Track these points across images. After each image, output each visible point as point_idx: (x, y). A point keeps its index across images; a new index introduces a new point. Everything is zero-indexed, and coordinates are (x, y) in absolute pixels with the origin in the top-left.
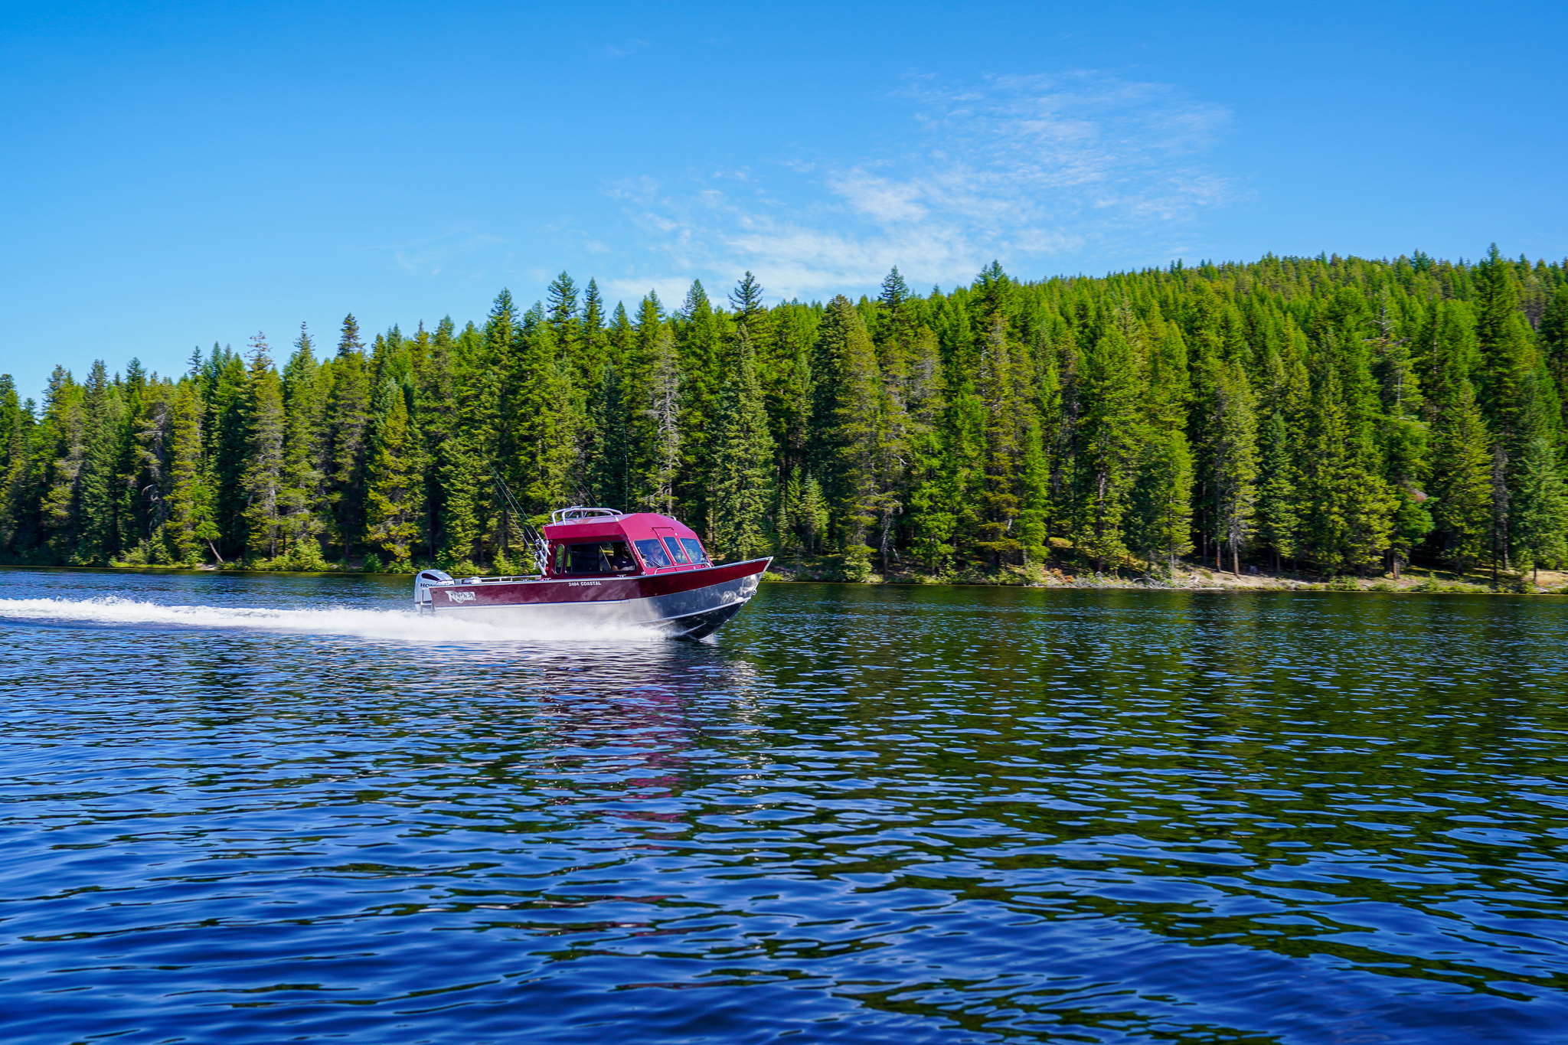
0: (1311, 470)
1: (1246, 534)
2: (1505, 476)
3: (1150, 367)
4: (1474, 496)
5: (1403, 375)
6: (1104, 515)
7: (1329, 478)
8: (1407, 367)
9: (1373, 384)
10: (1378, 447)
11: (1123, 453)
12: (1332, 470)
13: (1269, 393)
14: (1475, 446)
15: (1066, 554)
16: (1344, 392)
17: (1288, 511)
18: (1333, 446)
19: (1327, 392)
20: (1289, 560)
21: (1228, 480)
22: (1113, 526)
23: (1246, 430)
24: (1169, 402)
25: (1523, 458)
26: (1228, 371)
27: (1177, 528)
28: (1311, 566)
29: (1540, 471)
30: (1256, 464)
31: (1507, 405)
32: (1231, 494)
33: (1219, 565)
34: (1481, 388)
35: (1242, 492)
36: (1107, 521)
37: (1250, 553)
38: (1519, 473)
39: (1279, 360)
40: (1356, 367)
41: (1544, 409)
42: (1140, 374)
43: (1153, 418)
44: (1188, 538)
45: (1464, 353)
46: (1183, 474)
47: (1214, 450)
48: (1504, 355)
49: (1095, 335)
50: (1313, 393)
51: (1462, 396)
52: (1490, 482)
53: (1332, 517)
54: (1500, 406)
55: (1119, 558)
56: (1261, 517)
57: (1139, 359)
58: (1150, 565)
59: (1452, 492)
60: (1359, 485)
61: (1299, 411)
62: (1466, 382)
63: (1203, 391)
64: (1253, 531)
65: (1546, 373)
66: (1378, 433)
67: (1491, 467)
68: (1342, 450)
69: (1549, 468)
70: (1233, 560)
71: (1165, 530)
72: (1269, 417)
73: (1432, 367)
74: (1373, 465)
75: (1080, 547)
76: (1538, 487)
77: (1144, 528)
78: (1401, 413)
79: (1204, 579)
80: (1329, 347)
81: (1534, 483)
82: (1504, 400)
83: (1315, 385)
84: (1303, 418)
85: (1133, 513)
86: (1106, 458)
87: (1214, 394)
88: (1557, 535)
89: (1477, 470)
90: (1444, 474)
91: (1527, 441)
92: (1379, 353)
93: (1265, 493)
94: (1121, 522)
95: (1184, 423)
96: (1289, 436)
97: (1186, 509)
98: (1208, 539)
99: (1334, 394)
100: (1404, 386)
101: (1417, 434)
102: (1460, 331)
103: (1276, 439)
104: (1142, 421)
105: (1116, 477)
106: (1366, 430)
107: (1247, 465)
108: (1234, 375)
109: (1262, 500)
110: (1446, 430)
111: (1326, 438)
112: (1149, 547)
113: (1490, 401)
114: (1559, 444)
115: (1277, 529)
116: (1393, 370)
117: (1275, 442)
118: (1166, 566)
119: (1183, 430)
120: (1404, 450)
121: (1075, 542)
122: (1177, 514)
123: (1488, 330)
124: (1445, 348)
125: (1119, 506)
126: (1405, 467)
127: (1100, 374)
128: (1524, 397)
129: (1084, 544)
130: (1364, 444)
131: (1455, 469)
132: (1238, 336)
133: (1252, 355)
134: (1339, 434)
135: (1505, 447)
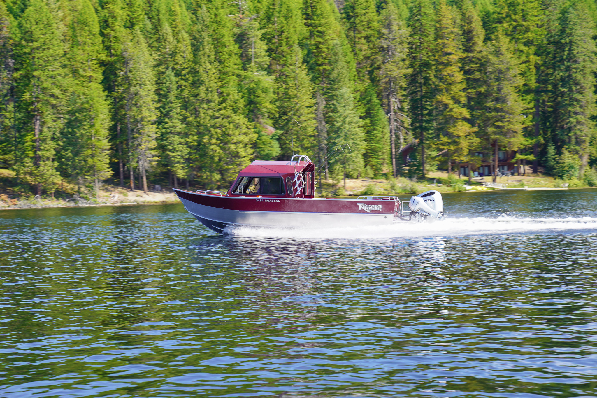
0: (196, 113)
1: (151, 161)
2: (324, 115)
3: (70, 33)
4: (304, 129)
5: (255, 42)
6: (40, 150)
7: (209, 118)
8: (257, 36)
9: (235, 48)
10: (241, 94)
11: (53, 101)
12: (210, 112)
13: (164, 55)
14: (304, 94)
15: (11, 182)
16: (216, 54)
17: (180, 143)
18: (210, 94)
19: (204, 54)
20: (184, 180)
21: (136, 121)
22: (48, 159)
23: (147, 83)
24: (87, 60)
25: (334, 102)
26: (131, 37)
27: (99, 158)
28: (199, 183)
29: (345, 110)
30: (156, 108)
31: (323, 64)
32: (138, 132)
33: (132, 185)
34: (306, 52)
35: (147, 130)
36: (43, 155)
37: (155, 176)
38: (333, 112)
39: (169, 29)
40: (223, 36)
41: (346, 67)
42: (62, 38)
43: (75, 73)
44: (108, 166)
45: (294, 27)
46: (101, 116)
47: (124, 98)
48: (319, 29)
49: (25, 6)
50: (194, 55)
51: (294, 58)
52: (315, 119)
53: (212, 147)
54: (319, 65)
55: (54, 184)
56: (162, 148)
57: (61, 26)
58: (79, 188)
59: (291, 126)
60: (229, 123)
61: (185, 68)
62: (296, 47)
63: (113, 52)
64: (157, 159)
65: (346, 41)
66: (240, 85)
67: (314, 108)
68: (216, 98)
69: (350, 108)
70: (142, 181)
71: (90, 161)
72: (163, 73)
73: (274, 37)
74: (238, 108)
75: (22, 176)
76: (344, 121)
77: (73, 159)
78: (255, 70)
79: (122, 197)
80: (203, 21)
81: (342, 118)
82: (321, 61)
83: (196, 49)
84: (188, 73)
85: (64, 148)
86: (39, 105)
87: (122, 55)
88: (357, 154)
89: (306, 110)
90: (285, 113)
91: (336, 90)
92: (238, 26)
93: (164, 130)
94: (55, 155)
95: (101, 77)
96: (179, 87)
97: (105, 144)
98: (124, 165)
99: (209, 56)
100: (256, 50)
101: (266, 85)
102: (291, 11)
103: (169, 90)
104: (66, 75)
105: (49, 119)
106: (232, 83)
107: (149, 110)
108: (135, 40)
109: (162, 135)
110: (285, 82)
111: (205, 89)
112: (78, 174)
113: (312, 62)
114: (356, 92)
115: (173, 157)
116: (248, 39)
117: (169, 92)
118: (92, 188)
119: (99, 83)
120: (258, 97)
121: (18, 171)
122: (98, 148)
123: (309, 11)
124: (282, 23)
125: (52, 143)
126: (259, 109)
127: (29, 37)
128: (333, 59)
129: (25, 173)
130: (231, 92)
131: (292, 110)
132: (140, 11)
133: (151, 26)
134: (214, 86)
135: (323, 94)
